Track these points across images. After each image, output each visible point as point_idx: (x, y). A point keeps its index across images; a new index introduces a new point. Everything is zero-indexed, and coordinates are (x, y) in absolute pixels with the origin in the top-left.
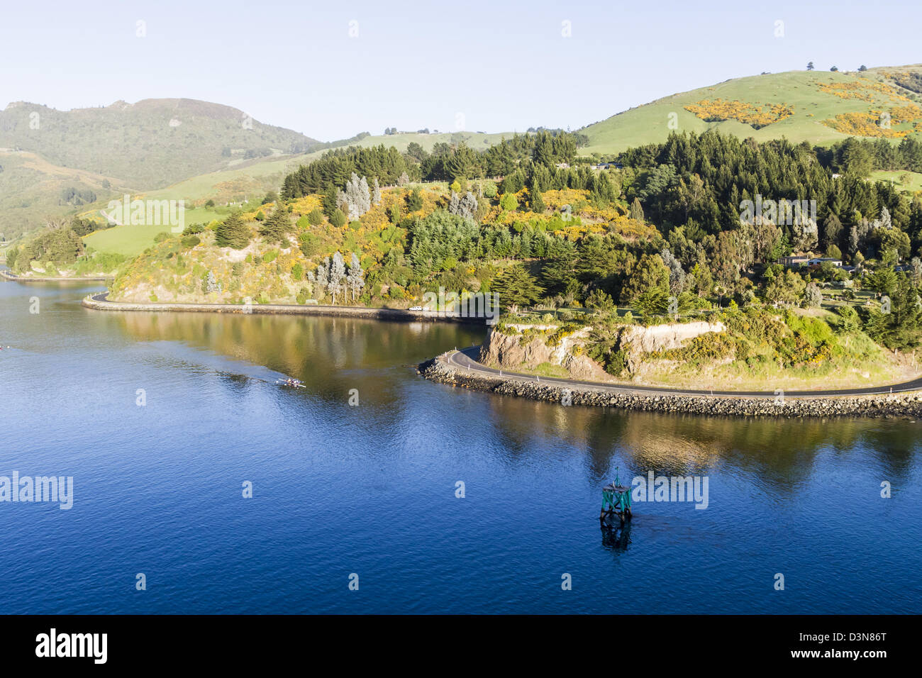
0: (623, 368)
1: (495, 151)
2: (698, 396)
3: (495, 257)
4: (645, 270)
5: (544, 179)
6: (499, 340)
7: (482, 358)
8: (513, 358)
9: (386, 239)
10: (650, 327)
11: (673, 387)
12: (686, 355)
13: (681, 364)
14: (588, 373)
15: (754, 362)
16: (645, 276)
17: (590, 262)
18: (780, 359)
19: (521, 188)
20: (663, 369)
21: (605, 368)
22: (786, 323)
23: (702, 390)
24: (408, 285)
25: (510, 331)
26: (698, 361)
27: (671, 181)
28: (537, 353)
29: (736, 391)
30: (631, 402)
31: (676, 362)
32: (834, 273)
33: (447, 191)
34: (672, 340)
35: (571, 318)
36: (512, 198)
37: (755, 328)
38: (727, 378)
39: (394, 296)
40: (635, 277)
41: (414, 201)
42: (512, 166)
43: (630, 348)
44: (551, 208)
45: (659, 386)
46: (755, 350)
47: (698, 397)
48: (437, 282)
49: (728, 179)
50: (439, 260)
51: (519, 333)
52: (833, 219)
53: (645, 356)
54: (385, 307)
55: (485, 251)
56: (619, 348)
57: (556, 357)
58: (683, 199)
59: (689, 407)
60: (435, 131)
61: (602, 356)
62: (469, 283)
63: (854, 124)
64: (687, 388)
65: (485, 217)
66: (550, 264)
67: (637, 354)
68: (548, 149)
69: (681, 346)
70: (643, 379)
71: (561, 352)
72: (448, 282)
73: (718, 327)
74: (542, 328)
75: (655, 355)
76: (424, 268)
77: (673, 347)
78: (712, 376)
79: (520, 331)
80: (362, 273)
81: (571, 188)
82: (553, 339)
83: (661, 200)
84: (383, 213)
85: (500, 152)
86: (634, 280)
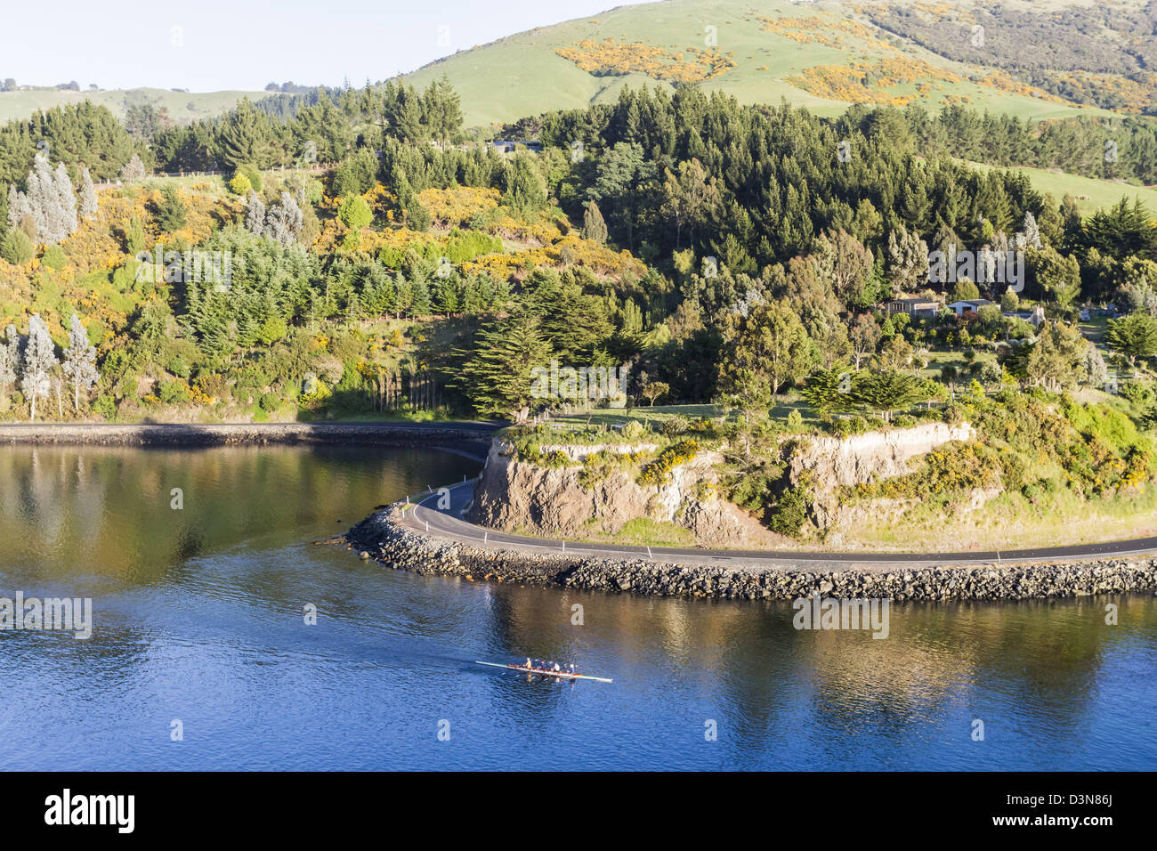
0: (803, 520)
1: (308, 118)
2: (977, 565)
3: (365, 315)
4: (766, 329)
5: (415, 169)
6: (529, 479)
7: (491, 516)
8: (566, 514)
9: (124, 286)
10: (849, 438)
11: (907, 550)
12: (920, 487)
13: (914, 505)
14: (733, 533)
15: (1037, 492)
16: (768, 340)
17: (567, 318)
18: (1077, 484)
19: (371, 185)
20: (881, 516)
21: (766, 521)
22: (1067, 416)
23: (961, 551)
24: (195, 374)
25: (553, 458)
26: (943, 497)
27: (637, 171)
28: (620, 500)
29: (1019, 548)
30: (860, 586)
31: (903, 501)
32: (1012, 324)
33: (223, 192)
34: (889, 461)
35: (683, 429)
36: (360, 206)
37: (1025, 428)
38: (1000, 526)
39: (167, 397)
40: (746, 343)
41: (170, 212)
42: (344, 145)
43: (814, 481)
44: (437, 221)
45: (880, 550)
46: (1033, 469)
47: (981, 567)
48: (258, 366)
49: (745, 167)
50: (252, 324)
51: (574, 463)
52: (948, 234)
53: (848, 493)
54: (148, 421)
55: (343, 305)
56: (789, 480)
57: (661, 506)
58: (675, 202)
59: (972, 587)
60: (92, 86)
61: (758, 498)
62: (321, 366)
63: (831, 84)
64: (933, 551)
65: (316, 241)
66: (489, 325)
67: (827, 490)
68: (413, 112)
69: (908, 471)
70: (846, 539)
71: (671, 497)
72: (279, 366)
73: (964, 432)
74: (625, 449)
75: (861, 491)
76: (222, 340)
77: (893, 473)
78: (974, 524)
79: (575, 459)
80: (93, 356)
81: (464, 184)
82: (653, 471)
83: (628, 205)
84: (106, 235)
85: (318, 119)
86: (744, 348)
